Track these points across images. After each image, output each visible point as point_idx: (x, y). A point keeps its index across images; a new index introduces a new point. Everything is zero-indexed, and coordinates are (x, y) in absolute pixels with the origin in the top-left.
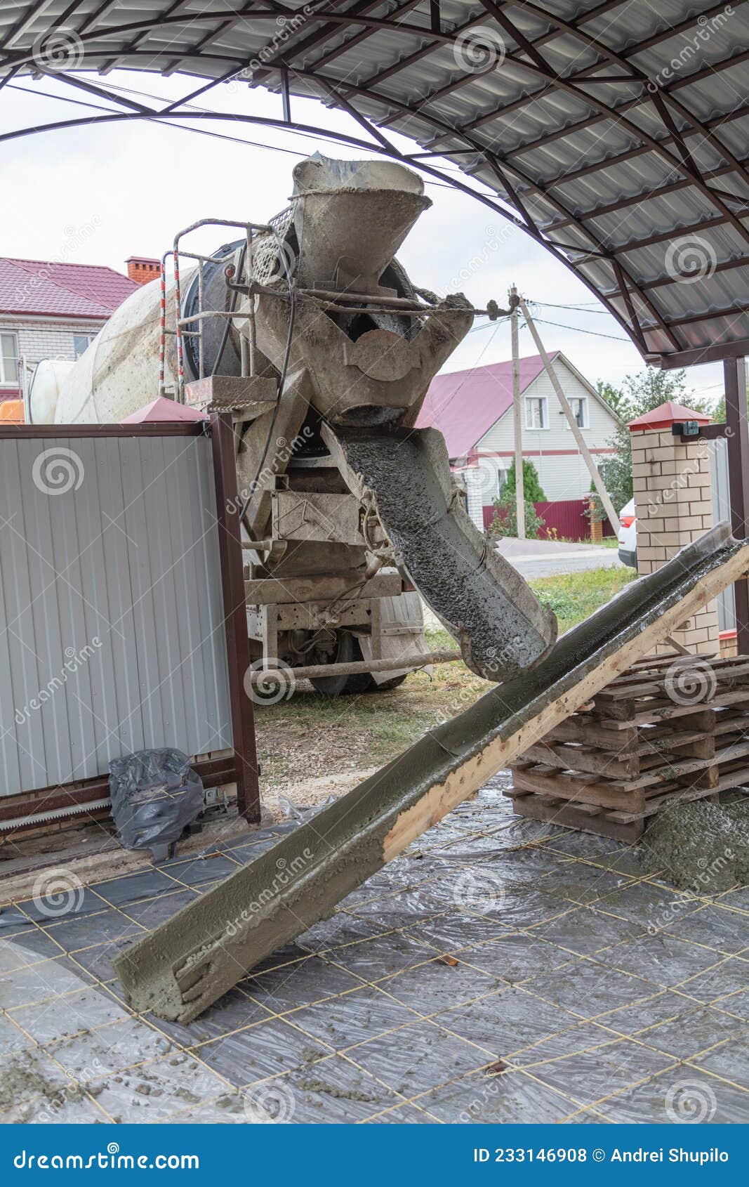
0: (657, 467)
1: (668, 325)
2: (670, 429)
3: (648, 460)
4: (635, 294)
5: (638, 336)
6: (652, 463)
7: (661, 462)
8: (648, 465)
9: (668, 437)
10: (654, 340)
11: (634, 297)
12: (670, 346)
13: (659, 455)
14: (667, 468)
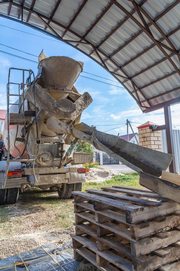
0: (145, 139)
1: (148, 100)
2: (149, 128)
3: (143, 137)
4: (138, 91)
5: (140, 103)
6: (144, 137)
7: (146, 137)
8: (143, 138)
9: (148, 130)
10: (144, 104)
11: (138, 92)
12: (149, 106)
13: (146, 135)
14: (148, 139)
